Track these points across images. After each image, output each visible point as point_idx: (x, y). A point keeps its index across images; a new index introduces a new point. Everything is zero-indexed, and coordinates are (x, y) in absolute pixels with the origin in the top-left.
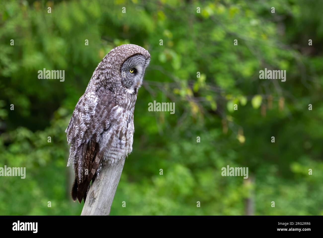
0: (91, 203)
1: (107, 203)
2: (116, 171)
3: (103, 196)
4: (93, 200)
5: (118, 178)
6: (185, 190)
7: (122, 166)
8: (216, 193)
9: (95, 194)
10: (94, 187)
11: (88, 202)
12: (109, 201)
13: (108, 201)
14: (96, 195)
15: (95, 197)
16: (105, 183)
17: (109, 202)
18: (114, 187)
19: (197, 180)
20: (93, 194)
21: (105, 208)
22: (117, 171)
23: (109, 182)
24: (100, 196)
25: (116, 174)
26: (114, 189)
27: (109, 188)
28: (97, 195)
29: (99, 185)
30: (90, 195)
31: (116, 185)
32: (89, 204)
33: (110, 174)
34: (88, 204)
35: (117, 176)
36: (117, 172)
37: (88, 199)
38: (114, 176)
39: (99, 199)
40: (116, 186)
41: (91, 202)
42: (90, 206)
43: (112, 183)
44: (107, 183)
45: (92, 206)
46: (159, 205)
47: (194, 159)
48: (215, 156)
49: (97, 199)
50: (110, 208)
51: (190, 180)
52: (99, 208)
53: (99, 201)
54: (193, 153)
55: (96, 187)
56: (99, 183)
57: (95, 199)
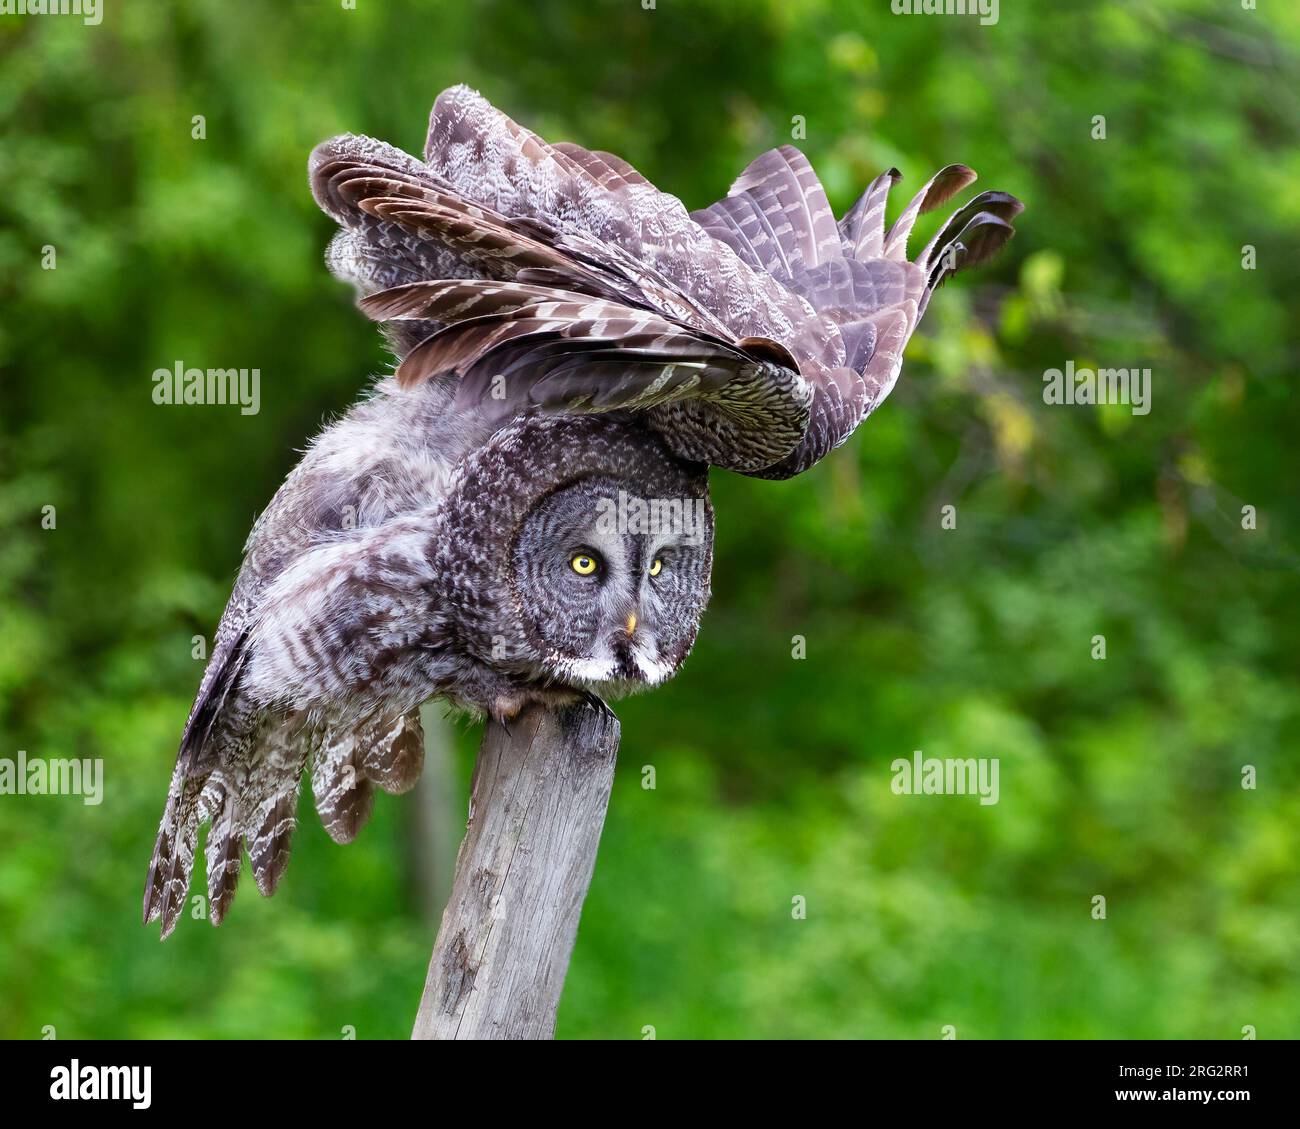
0: (452, 998)
1: (534, 993)
2: (570, 826)
3: (513, 954)
4: (463, 981)
5: (585, 857)
6: (1017, 832)
7: (600, 797)
8: (1175, 837)
9: (472, 946)
10: (466, 911)
11: (440, 994)
12: (547, 978)
13: (542, 983)
14: (477, 953)
15: (472, 964)
16: (521, 892)
17: (546, 983)
18: (565, 908)
19: (1072, 769)
20: (463, 947)
21: (527, 1019)
22: (578, 824)
23: (538, 882)
24: (501, 960)
25: (571, 839)
26: (567, 916)
27: (539, 913)
28: (482, 952)
29: (489, 900)
30: (447, 956)
31: (578, 894)
32: (446, 999)
33: (544, 845)
34: (437, 1004)
35: (579, 851)
36: (579, 830)
37: (438, 978)
38: (562, 851)
39: (496, 971)
40: (575, 900)
41: (456, 988)
42: (452, 1013)
43: (554, 886)
44: (528, 891)
45: (459, 1010)
46: (884, 913)
47: (1051, 668)
48: (1162, 642)
49: (484, 975)
50: (551, 1015)
51: (1038, 771)
52: (498, 1018)
53: (494, 985)
54: (1043, 635)
55: (473, 911)
56: (487, 892)
57: (472, 973)
